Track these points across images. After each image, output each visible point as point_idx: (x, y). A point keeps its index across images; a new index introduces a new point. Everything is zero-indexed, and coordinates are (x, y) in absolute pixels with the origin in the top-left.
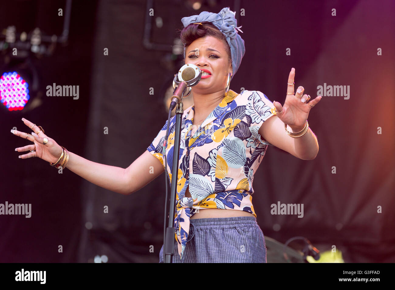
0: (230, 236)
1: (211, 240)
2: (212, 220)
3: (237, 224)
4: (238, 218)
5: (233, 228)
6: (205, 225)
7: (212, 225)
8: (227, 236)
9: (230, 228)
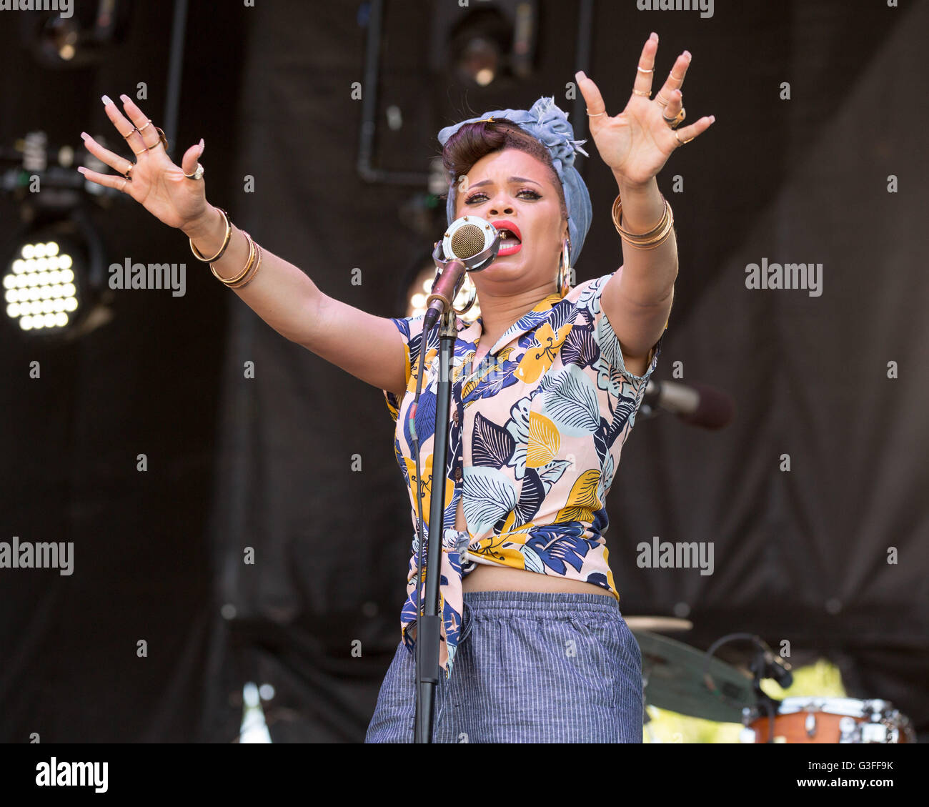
0: (558, 638)
1: (513, 644)
2: (514, 595)
3: (574, 610)
4: (577, 596)
5: (563, 619)
6: (497, 606)
7: (513, 609)
8: (549, 637)
9: (557, 618)
